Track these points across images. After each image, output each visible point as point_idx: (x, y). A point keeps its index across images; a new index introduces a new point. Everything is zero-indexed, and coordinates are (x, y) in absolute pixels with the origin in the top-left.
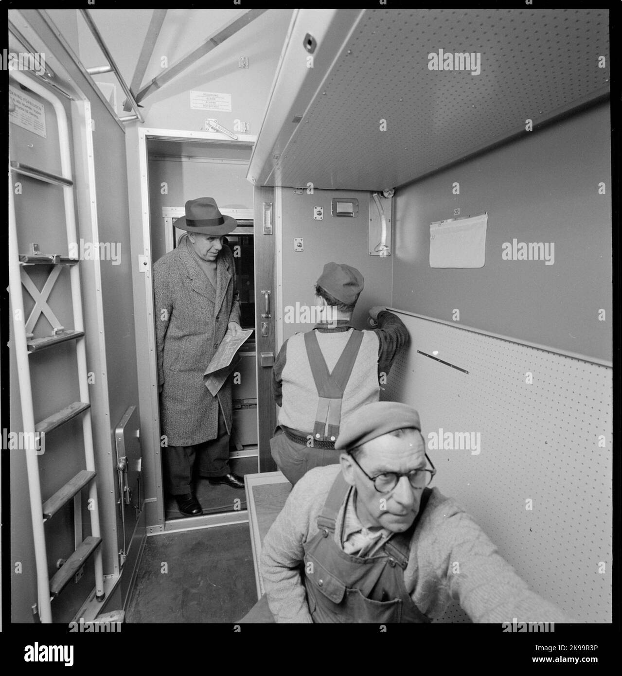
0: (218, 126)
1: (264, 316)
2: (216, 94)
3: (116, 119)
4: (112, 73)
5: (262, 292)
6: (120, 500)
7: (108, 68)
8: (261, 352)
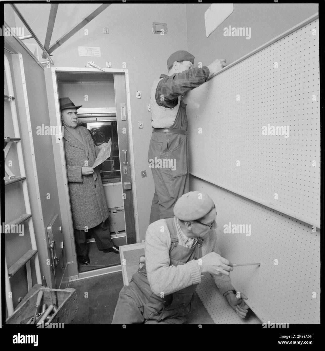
0: (94, 64)
1: (124, 163)
2: (92, 47)
3: (39, 63)
4: (33, 39)
5: (123, 150)
6: (52, 264)
7: (30, 36)
8: (124, 182)
